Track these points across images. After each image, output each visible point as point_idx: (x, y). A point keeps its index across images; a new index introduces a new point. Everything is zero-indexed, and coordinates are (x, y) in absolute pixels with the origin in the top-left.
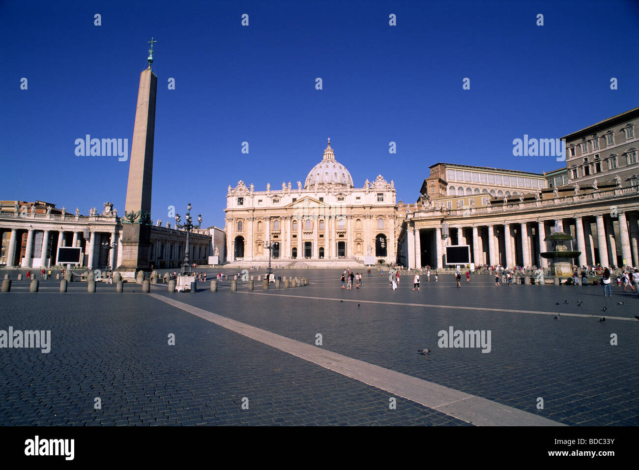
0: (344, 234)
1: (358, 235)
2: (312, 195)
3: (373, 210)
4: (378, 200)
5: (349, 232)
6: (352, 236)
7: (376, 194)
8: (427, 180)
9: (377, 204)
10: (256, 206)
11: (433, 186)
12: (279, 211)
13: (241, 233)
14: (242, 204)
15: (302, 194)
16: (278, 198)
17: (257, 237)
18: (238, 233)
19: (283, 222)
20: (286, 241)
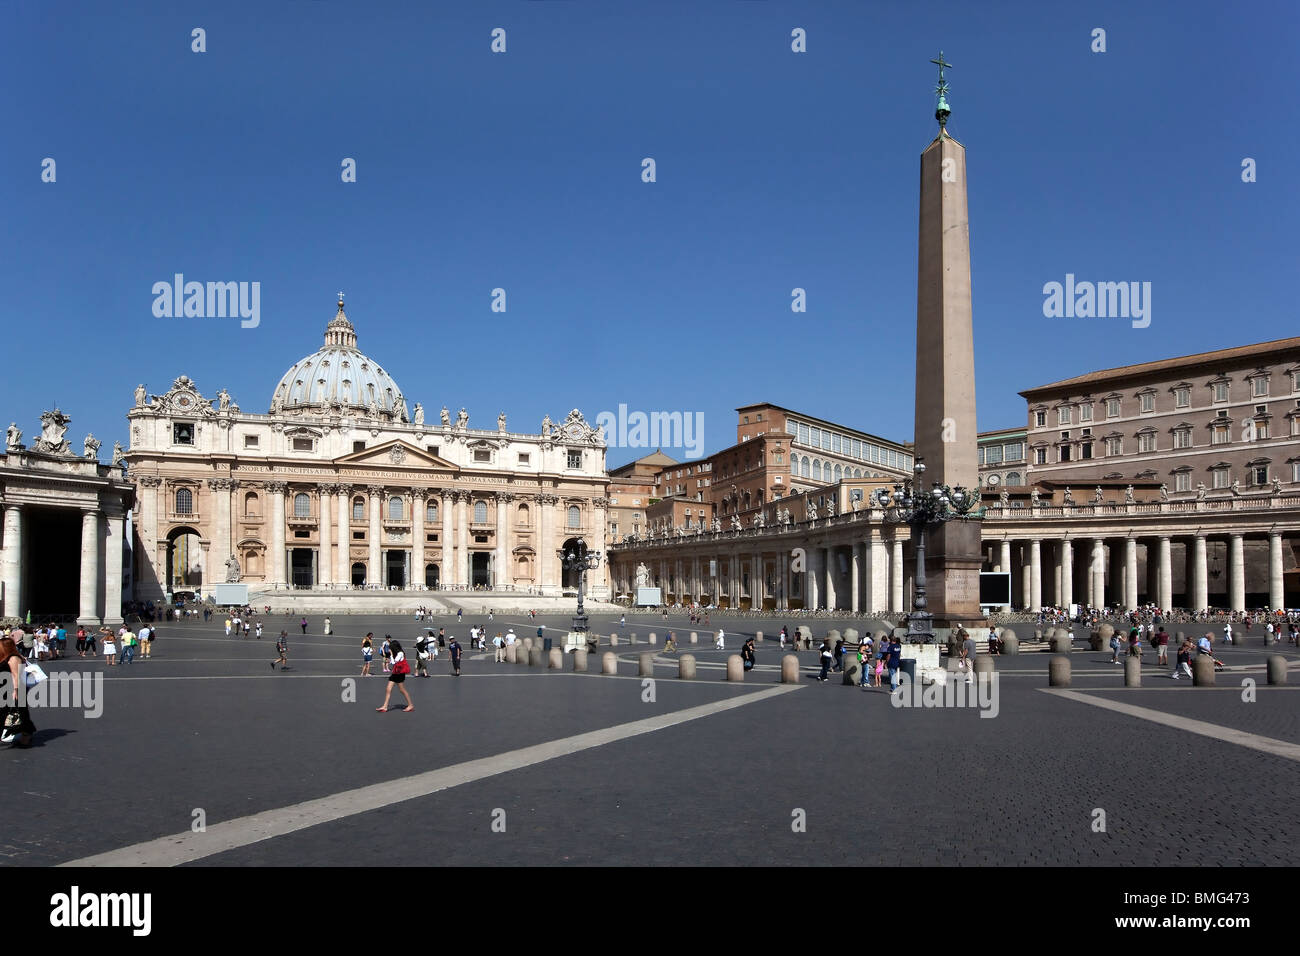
0: (488, 535)
1: (524, 540)
3: (561, 486)
4: (569, 464)
5: (500, 531)
6: (509, 541)
7: (565, 449)
9: (567, 472)
10: (240, 450)
12: (313, 471)
13: (189, 519)
14: (188, 440)
15: (383, 434)
16: (310, 437)
17: (245, 532)
18: (180, 519)
19: (326, 498)
20: (334, 546)
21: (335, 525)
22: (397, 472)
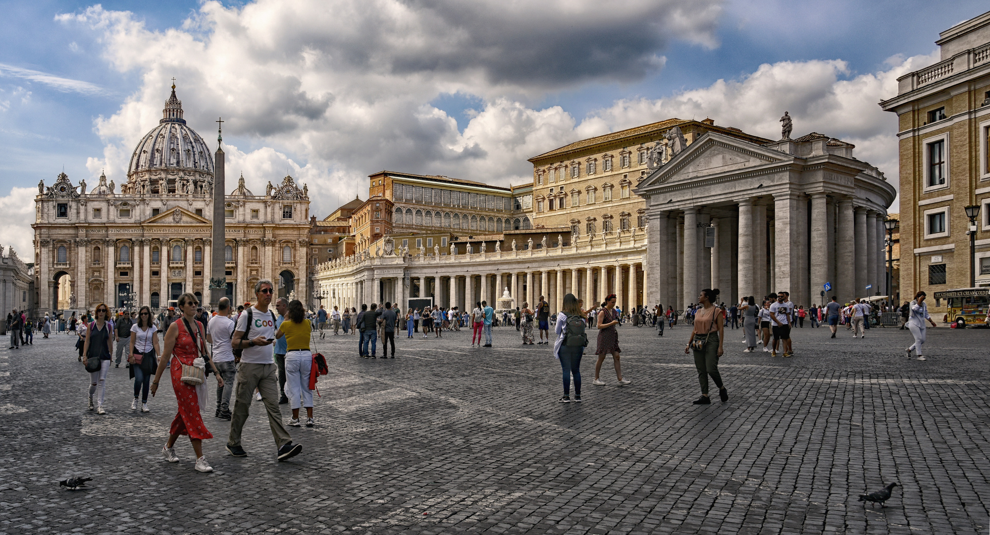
0: (232, 270)
1: (254, 273)
2: (183, 204)
3: (278, 232)
4: (284, 216)
5: (240, 267)
6: (245, 274)
7: (282, 206)
9: (282, 222)
10: (92, 220)
12: (130, 231)
13: (64, 267)
14: (64, 214)
15: (168, 202)
16: (129, 208)
17: (93, 274)
18: (59, 267)
19: (137, 249)
20: (141, 281)
21: (141, 267)
22: (177, 229)
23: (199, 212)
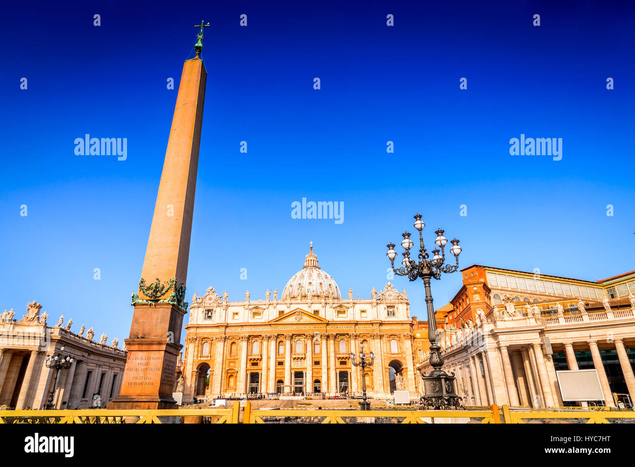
0: (347, 360)
2: (305, 307)
3: (384, 327)
4: (388, 314)
7: (385, 306)
8: (467, 285)
9: (388, 320)
10: (230, 321)
11: (476, 292)
12: (260, 329)
13: (206, 359)
14: (210, 317)
15: (292, 306)
16: (260, 311)
17: (229, 364)
18: (203, 359)
19: (265, 343)
20: (268, 369)
21: (269, 358)
22: (298, 326)
23: (316, 312)
